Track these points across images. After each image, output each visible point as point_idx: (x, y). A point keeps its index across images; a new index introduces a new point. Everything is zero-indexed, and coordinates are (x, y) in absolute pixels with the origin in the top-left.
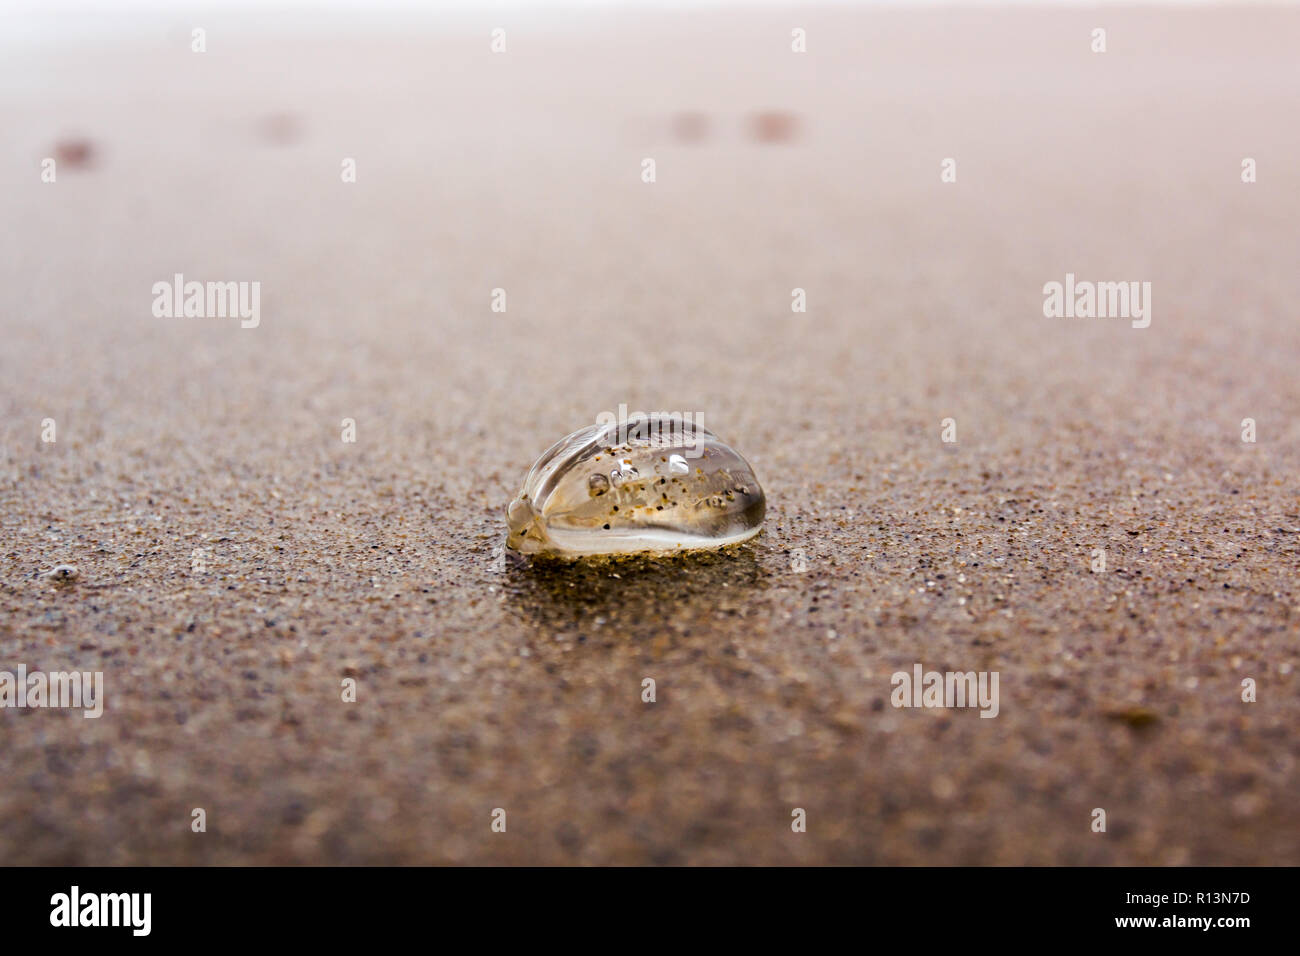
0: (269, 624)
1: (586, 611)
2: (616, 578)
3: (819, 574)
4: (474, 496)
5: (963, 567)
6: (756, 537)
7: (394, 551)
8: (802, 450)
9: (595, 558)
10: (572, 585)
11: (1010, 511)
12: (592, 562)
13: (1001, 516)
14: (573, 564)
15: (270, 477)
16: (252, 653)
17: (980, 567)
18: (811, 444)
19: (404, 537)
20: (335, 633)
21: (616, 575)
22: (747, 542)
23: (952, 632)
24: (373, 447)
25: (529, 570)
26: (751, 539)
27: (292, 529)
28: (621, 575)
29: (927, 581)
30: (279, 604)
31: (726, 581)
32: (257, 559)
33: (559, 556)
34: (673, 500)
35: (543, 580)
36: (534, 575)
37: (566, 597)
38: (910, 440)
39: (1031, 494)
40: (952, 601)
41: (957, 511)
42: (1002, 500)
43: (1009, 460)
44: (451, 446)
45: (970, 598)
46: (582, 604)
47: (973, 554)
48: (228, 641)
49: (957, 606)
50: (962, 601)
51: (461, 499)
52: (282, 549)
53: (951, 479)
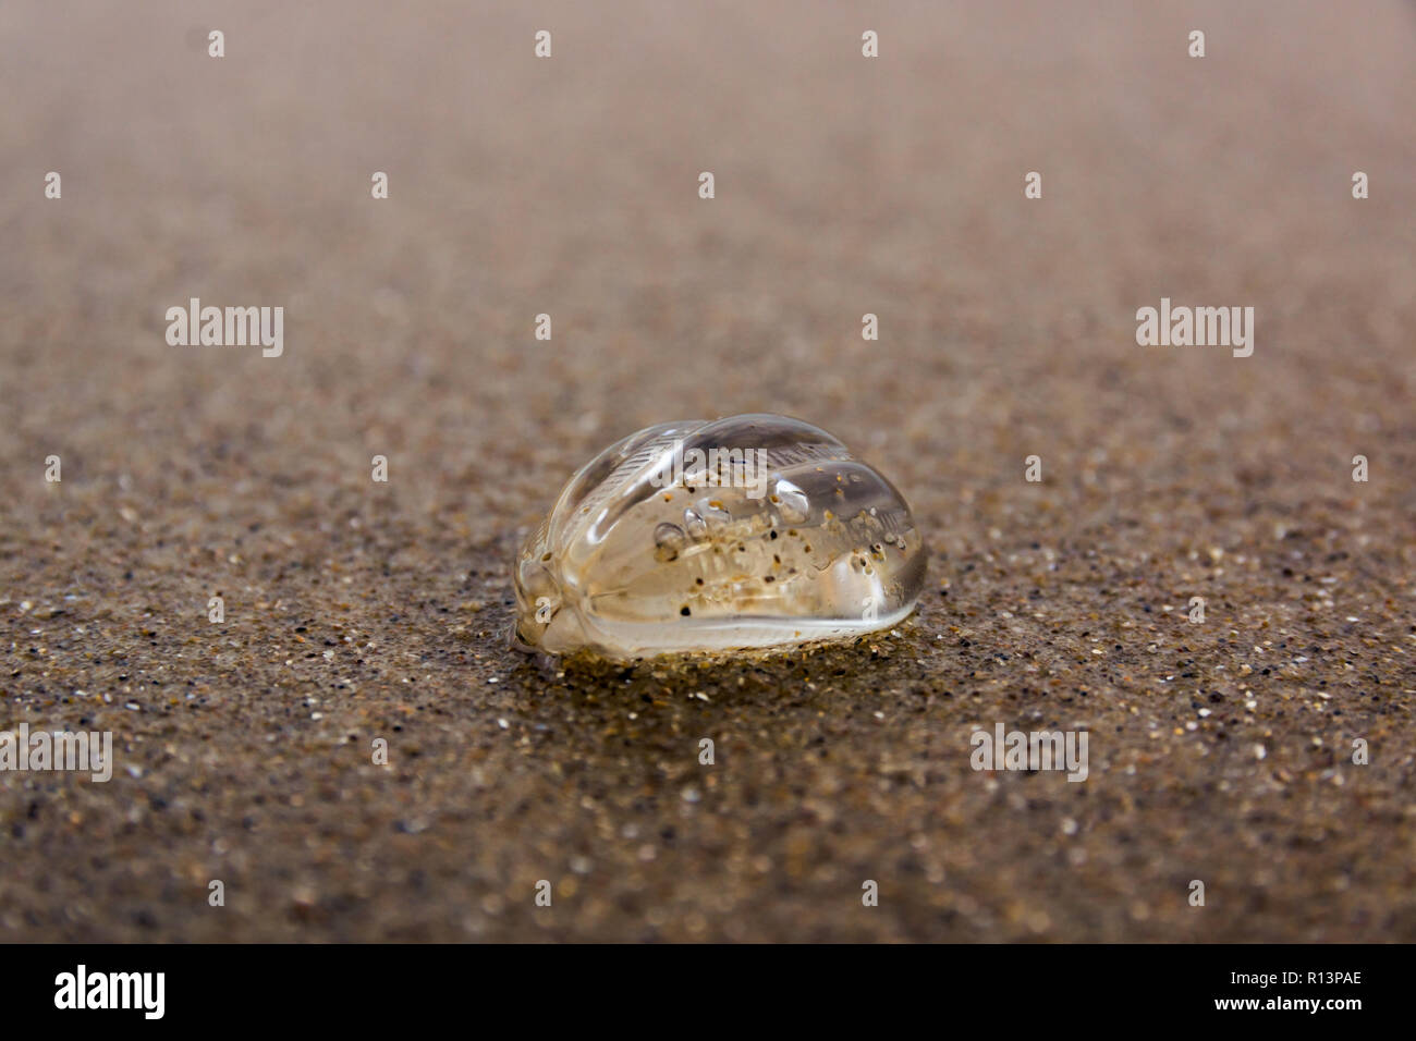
0: (158, 804)
1: (663, 772)
2: (701, 700)
3: (1025, 691)
4: (442, 517)
5: (1247, 678)
6: (912, 615)
7: (334, 640)
8: (947, 419)
9: (661, 662)
10: (633, 716)
11: (1297, 555)
12: (658, 668)
13: (1287, 565)
14: (628, 672)
15: (113, 476)
16: (139, 867)
17: (1274, 676)
18: (963, 407)
19: (346, 609)
20: (264, 825)
21: (702, 696)
22: (897, 627)
23: (1256, 820)
24: (269, 410)
25: (558, 682)
26: (904, 621)
27: (164, 589)
28: (710, 696)
29: (1196, 706)
30: (167, 758)
31: (879, 708)
32: (119, 660)
33: (603, 656)
34: (789, 565)
35: (584, 704)
36: (569, 694)
37: (627, 744)
38: (1113, 399)
39: (1322, 519)
40: (1245, 750)
41: (1217, 553)
42: (1280, 531)
43: (1275, 446)
44: (392, 409)
45: (1269, 744)
46: (655, 756)
47: (1258, 649)
48: (99, 841)
49: (1253, 761)
50: (1260, 752)
51: (423, 526)
52: (152, 635)
53: (1195, 484)
